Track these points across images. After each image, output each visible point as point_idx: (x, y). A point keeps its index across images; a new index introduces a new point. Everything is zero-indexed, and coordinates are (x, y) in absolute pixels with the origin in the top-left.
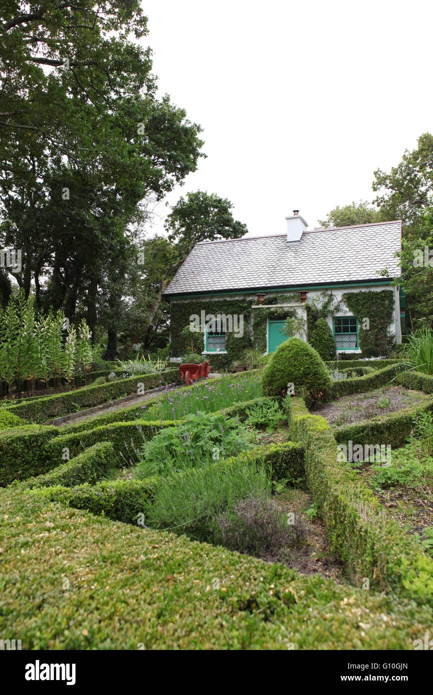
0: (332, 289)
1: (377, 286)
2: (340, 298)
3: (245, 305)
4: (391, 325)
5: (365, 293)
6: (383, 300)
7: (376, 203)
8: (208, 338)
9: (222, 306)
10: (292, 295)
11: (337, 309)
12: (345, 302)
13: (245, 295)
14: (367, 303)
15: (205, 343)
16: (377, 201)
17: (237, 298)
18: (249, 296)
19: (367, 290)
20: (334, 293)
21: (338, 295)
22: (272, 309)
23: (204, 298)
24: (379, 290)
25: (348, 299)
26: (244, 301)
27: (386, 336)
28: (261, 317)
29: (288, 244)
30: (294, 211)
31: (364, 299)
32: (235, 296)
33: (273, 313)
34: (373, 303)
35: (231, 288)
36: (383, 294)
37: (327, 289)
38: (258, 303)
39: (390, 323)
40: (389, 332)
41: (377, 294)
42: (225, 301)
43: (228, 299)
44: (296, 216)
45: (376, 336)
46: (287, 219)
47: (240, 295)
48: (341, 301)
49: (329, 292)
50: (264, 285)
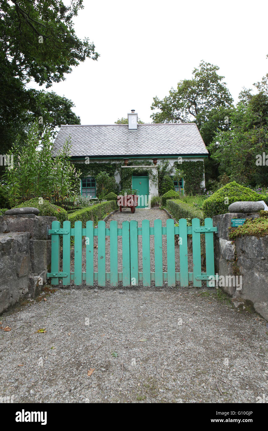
0: (167, 159)
1: (194, 158)
2: (172, 165)
3: (111, 166)
4: (203, 181)
5: (187, 162)
6: (198, 167)
7: (152, 117)
8: (82, 189)
9: (93, 167)
10: (142, 161)
11: (171, 171)
12: (175, 167)
13: (110, 160)
14: (189, 168)
15: (80, 192)
16: (153, 116)
17: (104, 162)
18: (113, 161)
19: (189, 161)
20: (169, 160)
21: (171, 163)
22: (135, 169)
23: (79, 161)
24: (195, 160)
25: (177, 165)
26: (109, 164)
27: (200, 188)
28: (129, 174)
29: (130, 131)
30: (132, 111)
31: (187, 165)
32: (103, 160)
33: (137, 171)
34: (193, 168)
35: (101, 154)
36: (198, 163)
37: (164, 159)
38: (125, 164)
39: (202, 180)
40: (202, 186)
41: (194, 162)
42: (96, 164)
43: (98, 162)
44: (133, 113)
45: (195, 187)
46: (128, 115)
47: (106, 160)
48: (173, 166)
49: (166, 161)
50: (124, 154)
